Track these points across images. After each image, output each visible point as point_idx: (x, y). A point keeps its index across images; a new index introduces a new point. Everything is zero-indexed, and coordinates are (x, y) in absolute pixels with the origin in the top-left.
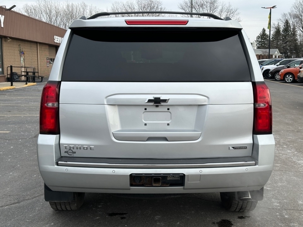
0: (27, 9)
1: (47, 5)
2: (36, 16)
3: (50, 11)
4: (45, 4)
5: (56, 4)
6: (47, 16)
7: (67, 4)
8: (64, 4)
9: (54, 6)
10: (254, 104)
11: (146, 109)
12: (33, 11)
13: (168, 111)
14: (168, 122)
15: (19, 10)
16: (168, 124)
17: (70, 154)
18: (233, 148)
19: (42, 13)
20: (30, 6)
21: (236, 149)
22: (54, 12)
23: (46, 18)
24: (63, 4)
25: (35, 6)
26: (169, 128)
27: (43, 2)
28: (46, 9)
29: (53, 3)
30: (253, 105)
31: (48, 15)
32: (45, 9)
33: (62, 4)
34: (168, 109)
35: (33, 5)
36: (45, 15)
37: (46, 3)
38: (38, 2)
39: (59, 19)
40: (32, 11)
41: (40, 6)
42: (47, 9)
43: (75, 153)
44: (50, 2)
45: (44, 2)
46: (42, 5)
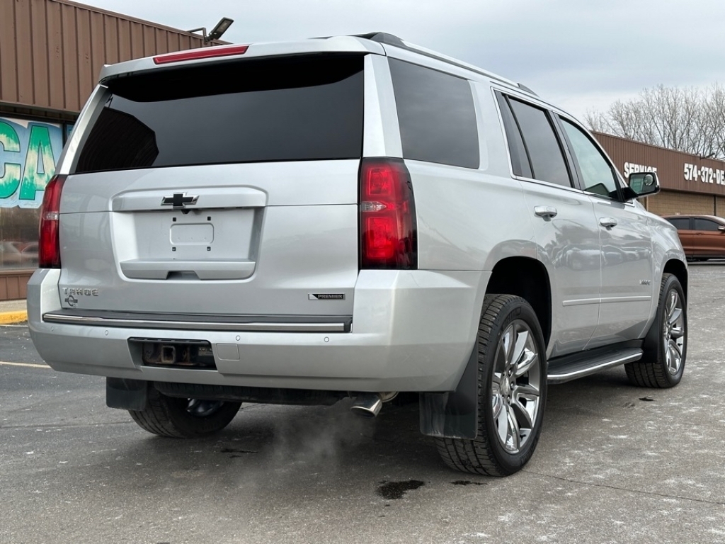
0: (618, 112)
1: (665, 99)
2: (639, 126)
3: (674, 112)
4: (660, 96)
5: (688, 94)
6: (665, 122)
7: (714, 91)
8: (708, 91)
9: (684, 100)
10: (359, 204)
11: (174, 219)
12: (633, 114)
13: (209, 222)
14: (208, 245)
15: (600, 117)
16: (209, 248)
17: (71, 303)
18: (316, 295)
19: (653, 118)
20: (626, 105)
21: (321, 298)
22: (681, 113)
23: (661, 128)
24: (704, 92)
25: (638, 103)
26: (210, 255)
27: (656, 93)
28: (663, 108)
29: (681, 91)
30: (356, 206)
31: (668, 122)
32: (661, 108)
33: (702, 92)
34: (209, 219)
35: (634, 102)
36: (661, 122)
37: (665, 95)
38: (644, 94)
39: (696, 128)
40: (630, 116)
41: (650, 102)
42: (666, 107)
43: (76, 301)
44: (674, 91)
45: (660, 91)
46: (653, 98)
